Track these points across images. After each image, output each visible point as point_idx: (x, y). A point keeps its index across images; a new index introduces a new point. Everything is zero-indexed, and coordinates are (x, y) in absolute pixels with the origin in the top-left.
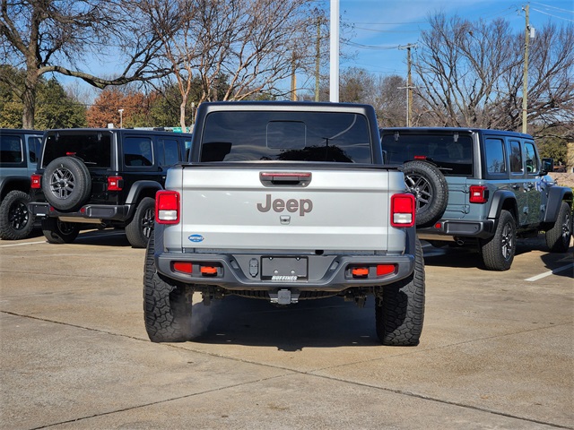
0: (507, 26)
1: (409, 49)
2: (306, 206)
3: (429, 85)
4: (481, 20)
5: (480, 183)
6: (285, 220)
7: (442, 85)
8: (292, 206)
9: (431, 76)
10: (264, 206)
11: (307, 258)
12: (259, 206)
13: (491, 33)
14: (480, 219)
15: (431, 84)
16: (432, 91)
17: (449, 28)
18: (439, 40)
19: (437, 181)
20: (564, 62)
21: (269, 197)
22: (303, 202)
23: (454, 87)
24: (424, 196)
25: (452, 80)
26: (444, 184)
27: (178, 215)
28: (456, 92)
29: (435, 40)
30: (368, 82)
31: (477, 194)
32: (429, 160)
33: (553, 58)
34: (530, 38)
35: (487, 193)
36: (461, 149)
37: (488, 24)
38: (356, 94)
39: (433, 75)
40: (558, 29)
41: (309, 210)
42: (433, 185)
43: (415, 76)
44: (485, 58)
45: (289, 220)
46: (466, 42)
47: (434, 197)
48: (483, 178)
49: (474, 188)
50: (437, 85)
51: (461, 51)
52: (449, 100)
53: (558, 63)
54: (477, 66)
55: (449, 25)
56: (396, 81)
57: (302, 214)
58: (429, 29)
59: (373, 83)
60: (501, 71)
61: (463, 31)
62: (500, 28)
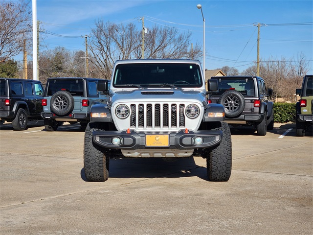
0: (135, 27)
1: (86, 37)
3: (96, 56)
4: (122, 24)
5: (86, 99)
7: (103, 56)
9: (97, 52)
13: (127, 30)
14: (86, 112)
15: (98, 55)
16: (98, 59)
17: (105, 27)
18: (101, 34)
19: (70, 98)
20: (163, 45)
23: (109, 57)
24: (65, 104)
25: (108, 54)
26: (73, 99)
28: (110, 59)
29: (99, 34)
30: (67, 54)
31: (85, 103)
32: (67, 90)
33: (157, 43)
34: (145, 34)
35: (89, 102)
36: (79, 86)
37: (125, 26)
38: (60, 61)
39: (98, 51)
40: (159, 29)
42: (68, 99)
43: (89, 51)
44: (124, 43)
46: (114, 35)
47: (69, 104)
48: (87, 97)
49: (84, 101)
50: (100, 56)
51: (112, 39)
52: (106, 63)
53: (160, 46)
54: (120, 47)
55: (105, 26)
56: (82, 54)
58: (95, 28)
59: (70, 55)
60: (132, 49)
61: (112, 29)
62: (131, 27)
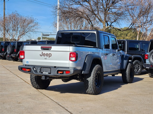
2: (50, 55)
6: (45, 58)
8: (47, 55)
10: (41, 55)
11: (51, 68)
12: (40, 55)
21: (42, 52)
22: (49, 54)
27: (24, 57)
41: (51, 56)
45: (46, 58)
57: (49, 57)
